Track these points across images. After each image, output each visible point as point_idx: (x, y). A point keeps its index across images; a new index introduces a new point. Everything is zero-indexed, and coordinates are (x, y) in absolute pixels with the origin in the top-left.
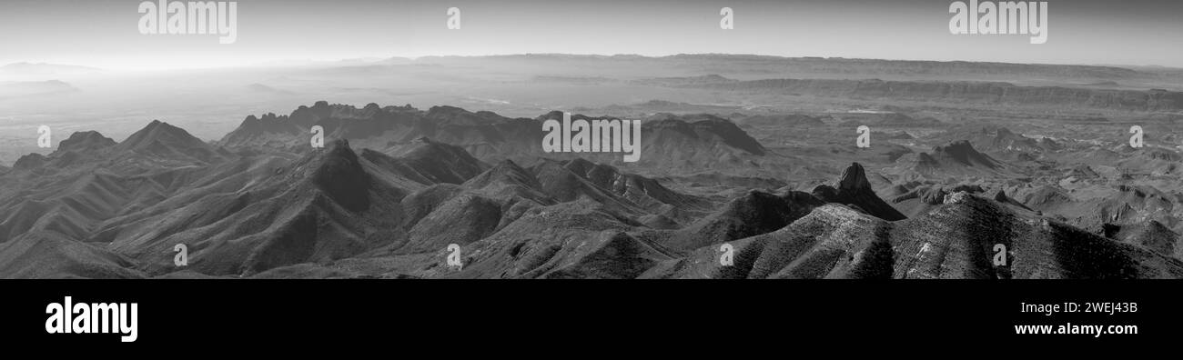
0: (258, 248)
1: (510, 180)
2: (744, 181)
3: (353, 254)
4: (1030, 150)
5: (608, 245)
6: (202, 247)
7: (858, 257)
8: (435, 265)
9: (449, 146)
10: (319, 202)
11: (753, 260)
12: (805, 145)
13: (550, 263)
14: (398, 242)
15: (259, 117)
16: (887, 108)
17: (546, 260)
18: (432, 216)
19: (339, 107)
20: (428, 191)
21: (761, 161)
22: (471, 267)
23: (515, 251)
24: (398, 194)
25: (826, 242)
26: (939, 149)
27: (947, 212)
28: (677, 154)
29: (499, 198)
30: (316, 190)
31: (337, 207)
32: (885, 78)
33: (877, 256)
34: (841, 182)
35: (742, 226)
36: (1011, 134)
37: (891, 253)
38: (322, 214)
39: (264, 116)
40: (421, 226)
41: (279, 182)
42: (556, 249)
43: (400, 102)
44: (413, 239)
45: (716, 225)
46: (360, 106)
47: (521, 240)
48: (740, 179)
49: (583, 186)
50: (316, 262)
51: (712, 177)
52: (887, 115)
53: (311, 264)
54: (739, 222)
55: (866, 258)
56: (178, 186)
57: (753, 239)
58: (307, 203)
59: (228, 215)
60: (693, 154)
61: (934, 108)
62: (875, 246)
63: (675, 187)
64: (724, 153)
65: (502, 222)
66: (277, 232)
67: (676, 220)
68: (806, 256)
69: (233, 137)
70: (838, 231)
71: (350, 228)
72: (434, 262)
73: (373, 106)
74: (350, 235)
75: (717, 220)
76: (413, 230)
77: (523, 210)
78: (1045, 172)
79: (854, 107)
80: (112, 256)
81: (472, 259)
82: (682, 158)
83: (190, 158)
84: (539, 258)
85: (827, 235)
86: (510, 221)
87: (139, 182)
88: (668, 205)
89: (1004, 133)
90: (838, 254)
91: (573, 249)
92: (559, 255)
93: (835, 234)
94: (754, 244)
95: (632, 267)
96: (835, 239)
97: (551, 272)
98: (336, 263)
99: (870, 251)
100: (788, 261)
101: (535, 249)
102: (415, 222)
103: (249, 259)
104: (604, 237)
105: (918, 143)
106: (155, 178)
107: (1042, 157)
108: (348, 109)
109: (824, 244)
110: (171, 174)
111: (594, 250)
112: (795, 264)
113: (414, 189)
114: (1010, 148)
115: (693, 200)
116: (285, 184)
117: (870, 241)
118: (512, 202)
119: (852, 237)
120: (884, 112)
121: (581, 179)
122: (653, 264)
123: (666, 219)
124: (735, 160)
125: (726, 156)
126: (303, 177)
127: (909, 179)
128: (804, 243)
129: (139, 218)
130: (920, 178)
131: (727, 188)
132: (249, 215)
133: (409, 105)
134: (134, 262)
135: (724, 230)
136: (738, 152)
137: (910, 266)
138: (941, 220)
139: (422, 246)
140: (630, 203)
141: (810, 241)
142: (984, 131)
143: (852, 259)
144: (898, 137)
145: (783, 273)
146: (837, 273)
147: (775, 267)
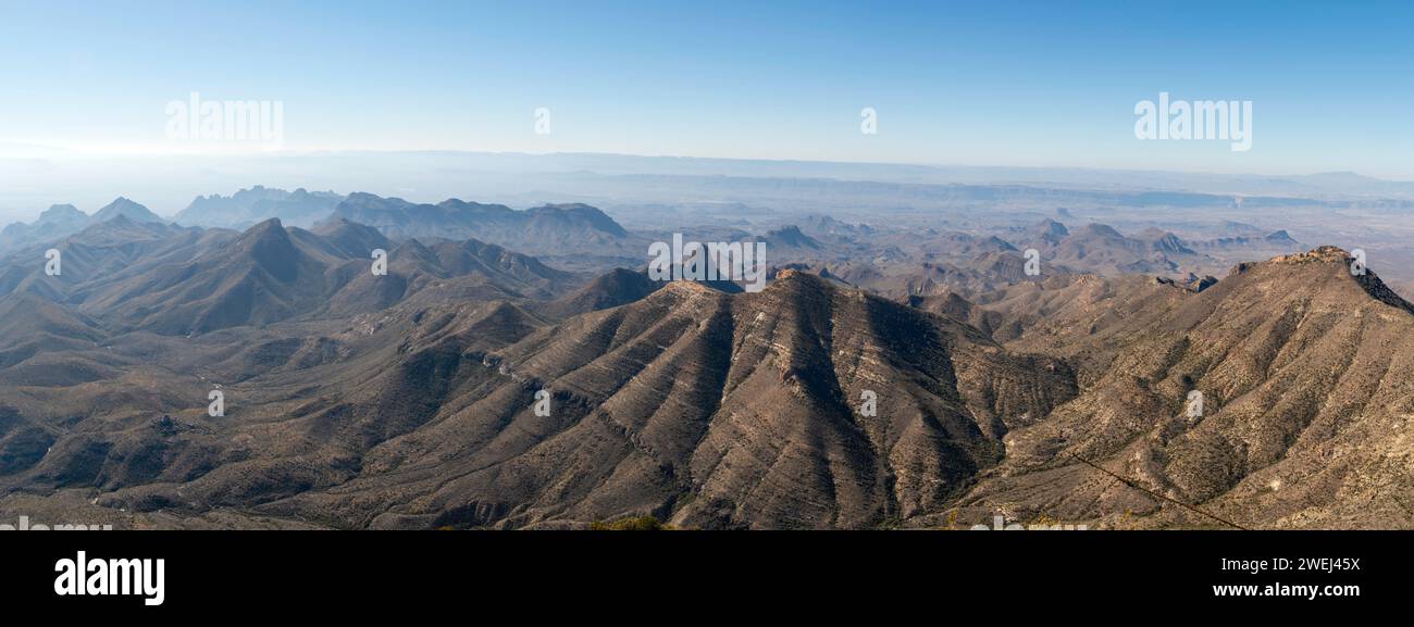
0: (204, 311)
1: (414, 256)
2: (609, 259)
3: (283, 318)
4: (848, 234)
5: (496, 313)
6: (157, 310)
7: (704, 324)
8: (351, 329)
9: (364, 227)
10: (255, 273)
11: (616, 327)
13: (446, 329)
14: (319, 309)
15: (207, 197)
16: (730, 198)
17: (444, 326)
18: (349, 287)
19: (274, 190)
20: (345, 266)
21: (624, 242)
22: (381, 332)
23: (418, 318)
24: (321, 267)
25: (677, 312)
26: (772, 233)
27: (779, 286)
28: (553, 236)
29: (405, 271)
30: (254, 262)
31: (271, 277)
32: (730, 174)
33: (720, 323)
35: (608, 298)
36: (832, 220)
37: (732, 320)
38: (258, 284)
39: (211, 196)
40: (339, 294)
41: (221, 254)
42: (453, 317)
43: (324, 188)
44: (333, 306)
45: (585, 297)
46: (291, 190)
47: (423, 307)
48: (606, 258)
49: (476, 263)
50: (251, 325)
51: (583, 256)
52: (731, 205)
53: (247, 327)
54: (605, 294)
55: (710, 325)
56: (139, 255)
57: (616, 309)
58: (246, 272)
59: (179, 282)
60: (569, 235)
61: (769, 198)
62: (718, 316)
63: (553, 265)
64: (593, 236)
65: (407, 292)
66: (220, 298)
67: (552, 292)
68: (661, 323)
69: (184, 213)
70: (687, 302)
71: (280, 296)
72: (349, 326)
73: (302, 191)
74: (280, 302)
75: (586, 293)
76: (333, 298)
77: (425, 282)
78: (860, 252)
80: (81, 317)
81: (381, 324)
82: (558, 239)
83: (149, 231)
84: (437, 324)
85: (678, 306)
86: (413, 292)
87: (105, 251)
88: (546, 280)
89: (826, 220)
90: (688, 321)
91: (465, 317)
92: (454, 321)
93: (685, 305)
94: (617, 313)
95: (515, 333)
96: (686, 308)
97: (447, 336)
98: (268, 326)
99: (713, 319)
100: (645, 329)
101: (434, 316)
102: (335, 291)
103: (196, 321)
104: (492, 307)
105: (755, 228)
106: (119, 249)
107: (858, 240)
108: (280, 192)
109: (676, 313)
110: (132, 245)
111: (483, 318)
112: (651, 331)
113: (335, 263)
114: (832, 232)
115: (567, 276)
116: (228, 257)
117: (714, 311)
118: (416, 275)
119: (699, 307)
120: (727, 202)
121: (475, 257)
122: (533, 331)
123: (543, 291)
124: (602, 242)
125: (594, 239)
126: (241, 250)
128: (659, 313)
129: (106, 282)
131: (594, 266)
132: (196, 282)
133: (331, 192)
134: (100, 323)
135: (592, 301)
136: (604, 235)
137: (747, 332)
138: (774, 292)
139: (341, 313)
140: (515, 278)
141: (665, 311)
142: (811, 218)
143: (698, 326)
145: (641, 338)
146: (687, 338)
147: (634, 332)
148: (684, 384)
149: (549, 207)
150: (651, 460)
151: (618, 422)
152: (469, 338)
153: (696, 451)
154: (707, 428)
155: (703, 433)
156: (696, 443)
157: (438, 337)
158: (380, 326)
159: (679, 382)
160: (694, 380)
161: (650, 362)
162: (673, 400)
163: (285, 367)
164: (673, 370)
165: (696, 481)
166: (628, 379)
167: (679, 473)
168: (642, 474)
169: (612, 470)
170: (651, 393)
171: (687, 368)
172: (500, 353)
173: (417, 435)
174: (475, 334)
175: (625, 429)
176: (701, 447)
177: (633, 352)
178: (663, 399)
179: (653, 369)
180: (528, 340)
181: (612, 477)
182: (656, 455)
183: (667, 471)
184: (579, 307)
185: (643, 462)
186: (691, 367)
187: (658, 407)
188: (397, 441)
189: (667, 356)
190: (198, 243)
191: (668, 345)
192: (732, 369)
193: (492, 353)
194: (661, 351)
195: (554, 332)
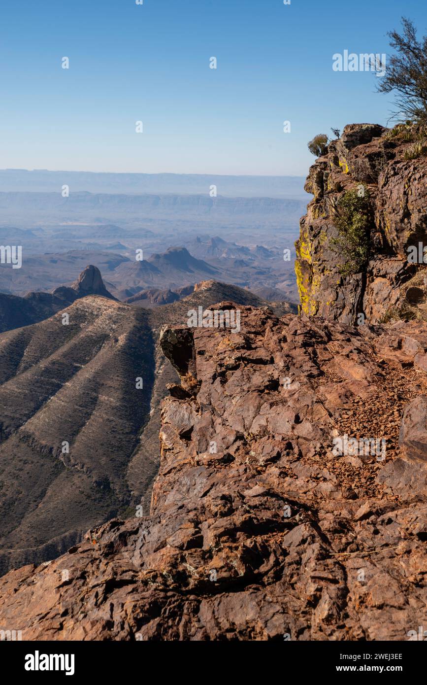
7: (122, 339)
11: (23, 349)
16: (98, 219)
25: (90, 328)
26: (158, 256)
27: (199, 298)
33: (140, 337)
34: (80, 284)
52: (100, 227)
55: (129, 339)
57: (20, 330)
62: (137, 329)
68: (74, 341)
70: (101, 318)
79: (65, 219)
85: (91, 322)
89: (217, 242)
90: (104, 338)
93: (98, 321)
94: (23, 333)
96: (100, 324)
99: (131, 333)
100: (56, 348)
107: (256, 263)
109: (89, 330)
112: (64, 349)
117: (131, 325)
119: (115, 323)
120: (95, 224)
127: (131, 285)
128: (70, 331)
130: (142, 284)
142: (198, 240)
143: (117, 341)
144: (113, 247)
145: (54, 357)
146: (105, 354)
147: (44, 352)
148: (109, 399)
150: (85, 477)
151: (44, 442)
153: (130, 464)
154: (138, 441)
155: (135, 446)
156: (129, 456)
159: (103, 398)
160: (119, 394)
161: (68, 381)
162: (99, 416)
164: (95, 386)
165: (135, 493)
166: (46, 399)
167: (116, 487)
168: (77, 492)
169: (43, 493)
170: (75, 410)
171: (110, 383)
175: (51, 449)
176: (135, 460)
177: (47, 371)
178: (88, 415)
179: (72, 387)
181: (45, 499)
182: (89, 470)
183: (104, 485)
185: (76, 480)
186: (115, 381)
187: (84, 424)
189: (86, 373)
191: (85, 362)
192: (157, 382)
194: (77, 369)
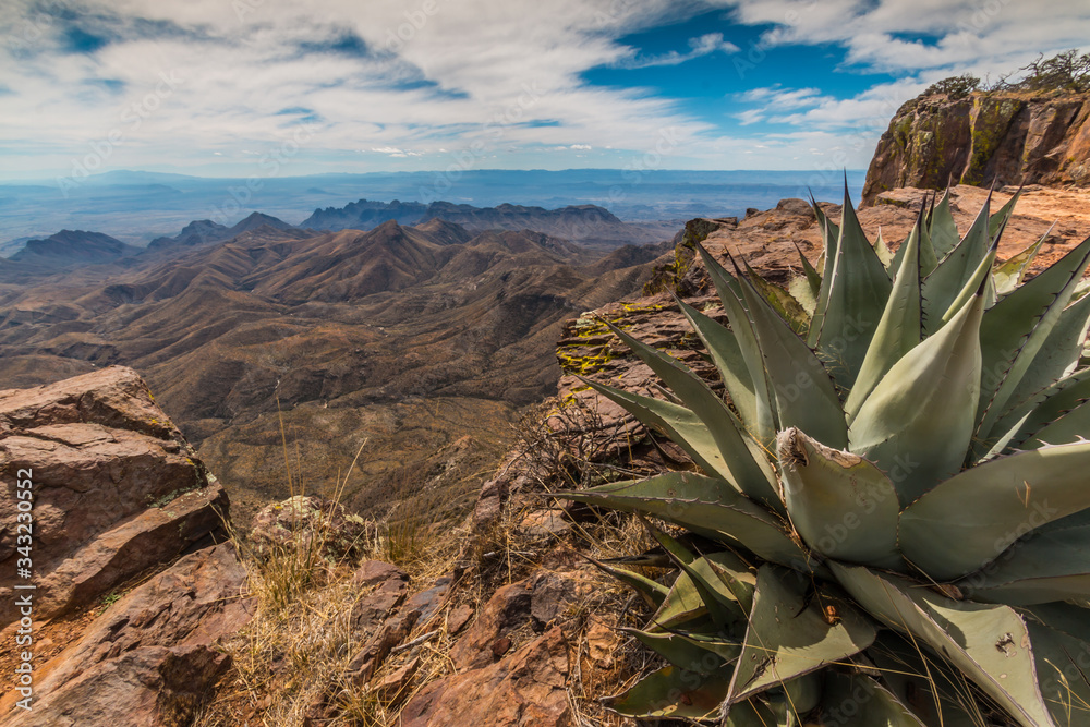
0: (356, 284)
1: (491, 241)
3: (412, 285)
6: (319, 287)
8: (461, 288)
9: (451, 224)
10: (385, 256)
12: (646, 221)
13: (528, 283)
14: (434, 277)
15: (323, 209)
16: (693, 200)
17: (525, 280)
18: (451, 263)
19: (374, 203)
20: (446, 249)
21: (621, 230)
22: (482, 287)
23: (505, 278)
24: (430, 252)
28: (575, 227)
29: (486, 251)
30: (384, 250)
31: (397, 259)
32: (692, 182)
38: (390, 264)
39: (327, 209)
40: (445, 268)
41: (358, 247)
42: (530, 275)
45: (607, 263)
46: (388, 202)
47: (507, 271)
49: (530, 244)
51: (595, 239)
56: (289, 252)
57: (634, 267)
59: (330, 267)
60: (584, 226)
61: (722, 200)
64: (602, 226)
65: (491, 264)
66: (365, 275)
69: (310, 222)
71: (406, 271)
72: (459, 286)
73: (396, 202)
74: (407, 275)
76: (441, 271)
77: (501, 257)
79: (673, 200)
82: (578, 230)
83: (290, 235)
84: (520, 280)
86: (495, 263)
87: (260, 251)
88: (576, 254)
91: (538, 275)
92: (531, 278)
95: (571, 283)
101: (517, 276)
103: (352, 291)
104: (555, 268)
108: (379, 203)
111: (550, 275)
113: (438, 248)
116: (364, 248)
118: (495, 253)
121: (528, 240)
122: (582, 281)
124: (607, 230)
125: (603, 228)
129: (268, 274)
132: (345, 266)
133: (416, 202)
135: (611, 265)
136: (608, 226)
139: (450, 279)
149: (570, 208)
152: (543, 287)
157: (523, 288)
158: (481, 284)
163: (423, 313)
172: (563, 295)
173: (519, 344)
174: (546, 284)
180: (580, 286)
184: (604, 267)
188: (507, 348)
190: (334, 241)
193: (558, 295)
195: (596, 282)
